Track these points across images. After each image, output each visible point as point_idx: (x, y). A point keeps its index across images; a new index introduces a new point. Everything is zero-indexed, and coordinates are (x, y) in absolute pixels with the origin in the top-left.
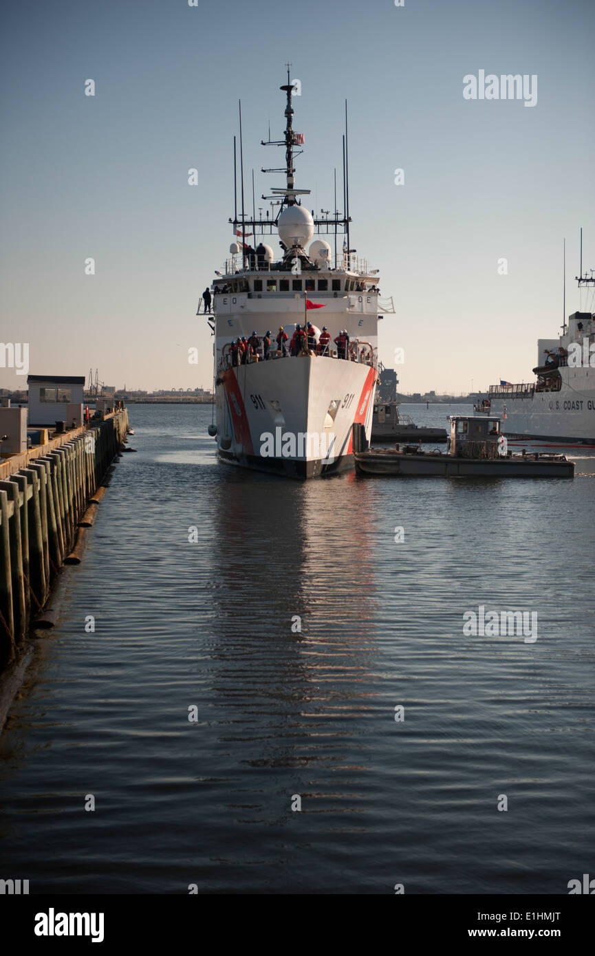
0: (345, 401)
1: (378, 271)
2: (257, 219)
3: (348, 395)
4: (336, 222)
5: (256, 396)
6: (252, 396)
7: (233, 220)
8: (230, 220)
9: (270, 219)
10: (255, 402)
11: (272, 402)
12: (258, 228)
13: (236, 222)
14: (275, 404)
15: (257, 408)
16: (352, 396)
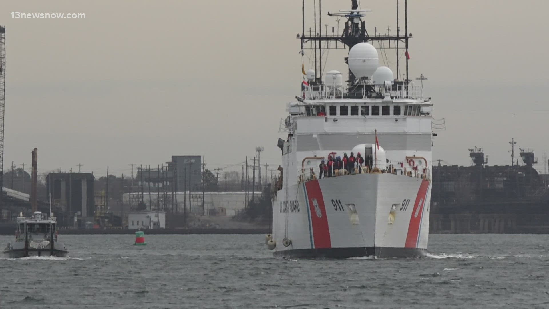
0: (403, 205)
1: (430, 98)
2: (323, 35)
3: (405, 200)
4: (398, 38)
5: (336, 201)
6: (332, 201)
7: (301, 36)
8: (298, 36)
9: (335, 35)
10: (334, 206)
11: (349, 205)
12: (323, 43)
13: (303, 38)
14: (351, 207)
15: (336, 210)
16: (409, 201)
